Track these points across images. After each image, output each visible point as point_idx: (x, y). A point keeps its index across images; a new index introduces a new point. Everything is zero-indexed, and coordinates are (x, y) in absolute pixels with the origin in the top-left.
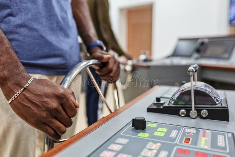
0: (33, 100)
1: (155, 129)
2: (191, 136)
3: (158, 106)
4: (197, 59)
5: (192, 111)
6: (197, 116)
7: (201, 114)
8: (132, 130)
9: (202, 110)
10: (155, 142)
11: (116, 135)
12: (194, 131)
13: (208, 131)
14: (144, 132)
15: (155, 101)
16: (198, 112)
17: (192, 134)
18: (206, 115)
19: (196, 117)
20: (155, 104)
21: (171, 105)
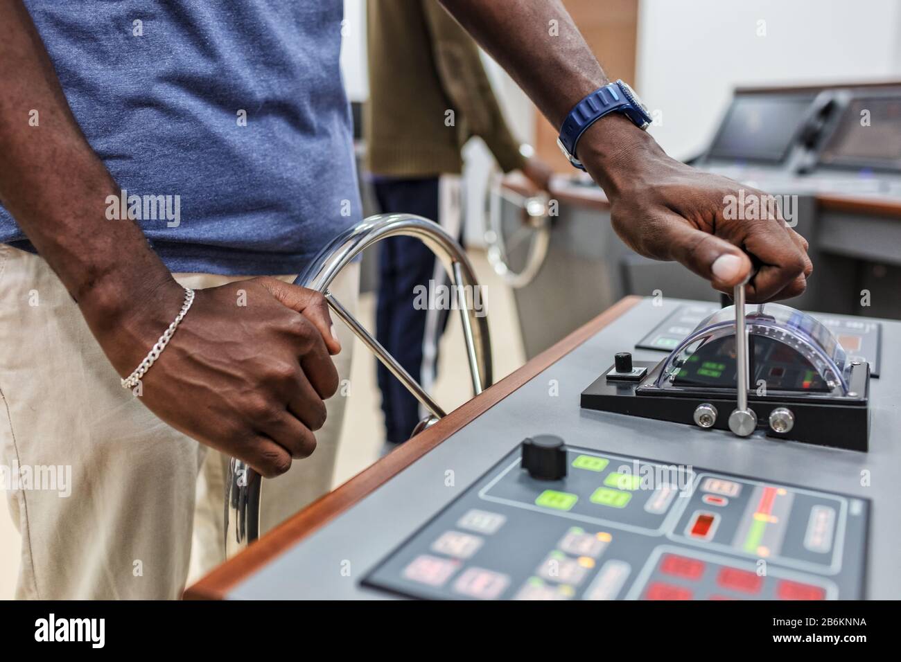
0: (211, 361)
1: (598, 479)
2: (720, 510)
3: (620, 388)
4: (802, 172)
5: (737, 412)
6: (757, 429)
7: (769, 424)
8: (521, 481)
9: (773, 408)
10: (592, 530)
11: (464, 498)
12: (732, 488)
13: (782, 491)
14: (560, 489)
15: (610, 369)
16: (759, 416)
17: (725, 502)
18: (785, 426)
19: (752, 434)
20: (611, 379)
21: (667, 386)
